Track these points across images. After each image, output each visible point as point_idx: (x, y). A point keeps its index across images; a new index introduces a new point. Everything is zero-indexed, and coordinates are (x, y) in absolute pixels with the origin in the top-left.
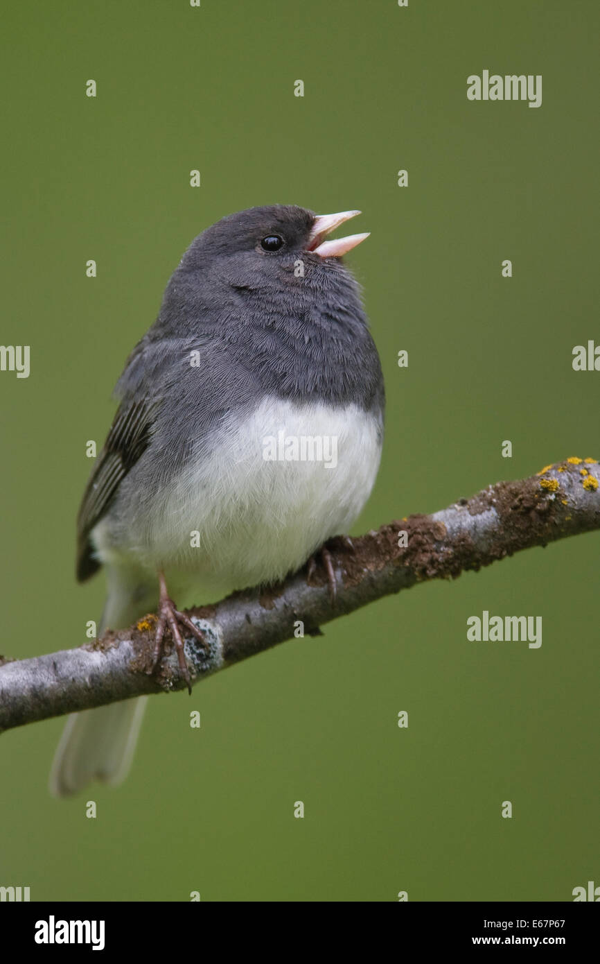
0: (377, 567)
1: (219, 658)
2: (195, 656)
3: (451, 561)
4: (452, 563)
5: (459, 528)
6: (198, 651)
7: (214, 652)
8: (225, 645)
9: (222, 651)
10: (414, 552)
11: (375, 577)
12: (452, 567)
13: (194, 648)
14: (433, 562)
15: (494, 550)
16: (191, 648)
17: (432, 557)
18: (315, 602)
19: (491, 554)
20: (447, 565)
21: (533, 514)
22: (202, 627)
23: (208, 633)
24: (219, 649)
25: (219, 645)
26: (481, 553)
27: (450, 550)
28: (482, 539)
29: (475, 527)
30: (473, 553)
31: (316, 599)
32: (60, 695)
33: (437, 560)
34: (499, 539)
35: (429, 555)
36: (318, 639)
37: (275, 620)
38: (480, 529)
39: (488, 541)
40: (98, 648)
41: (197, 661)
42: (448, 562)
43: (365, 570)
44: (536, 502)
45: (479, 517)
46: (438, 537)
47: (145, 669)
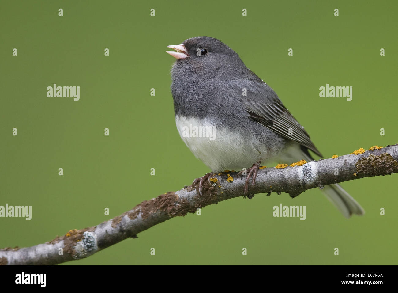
0: (154, 212)
1: (96, 247)
2: (86, 246)
3: (180, 209)
4: (181, 210)
5: (183, 197)
6: (87, 244)
7: (94, 244)
8: (98, 242)
9: (97, 244)
10: (167, 206)
11: (154, 216)
12: (181, 211)
13: (86, 243)
14: (173, 209)
15: (196, 205)
16: (84, 243)
17: (173, 208)
18: (132, 225)
19: (195, 207)
20: (179, 211)
21: (209, 191)
22: (89, 235)
23: (91, 237)
24: (95, 244)
25: (96, 242)
26: (192, 206)
27: (180, 205)
28: (192, 201)
29: (189, 196)
30: (188, 206)
31: (132, 224)
32: (37, 261)
33: (175, 209)
34: (198, 201)
35: (172, 207)
36: (136, 239)
37: (117, 232)
38: (191, 197)
39: (194, 202)
40: (51, 243)
41: (86, 248)
42: (180, 210)
43: (150, 213)
44: (210, 187)
45: (190, 193)
46: (176, 200)
47: (67, 251)
